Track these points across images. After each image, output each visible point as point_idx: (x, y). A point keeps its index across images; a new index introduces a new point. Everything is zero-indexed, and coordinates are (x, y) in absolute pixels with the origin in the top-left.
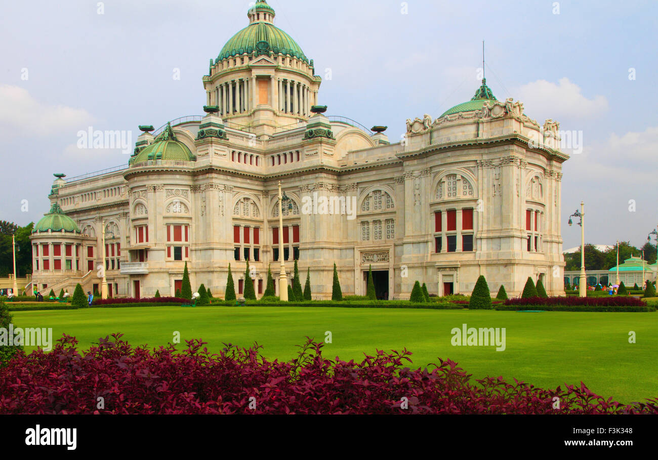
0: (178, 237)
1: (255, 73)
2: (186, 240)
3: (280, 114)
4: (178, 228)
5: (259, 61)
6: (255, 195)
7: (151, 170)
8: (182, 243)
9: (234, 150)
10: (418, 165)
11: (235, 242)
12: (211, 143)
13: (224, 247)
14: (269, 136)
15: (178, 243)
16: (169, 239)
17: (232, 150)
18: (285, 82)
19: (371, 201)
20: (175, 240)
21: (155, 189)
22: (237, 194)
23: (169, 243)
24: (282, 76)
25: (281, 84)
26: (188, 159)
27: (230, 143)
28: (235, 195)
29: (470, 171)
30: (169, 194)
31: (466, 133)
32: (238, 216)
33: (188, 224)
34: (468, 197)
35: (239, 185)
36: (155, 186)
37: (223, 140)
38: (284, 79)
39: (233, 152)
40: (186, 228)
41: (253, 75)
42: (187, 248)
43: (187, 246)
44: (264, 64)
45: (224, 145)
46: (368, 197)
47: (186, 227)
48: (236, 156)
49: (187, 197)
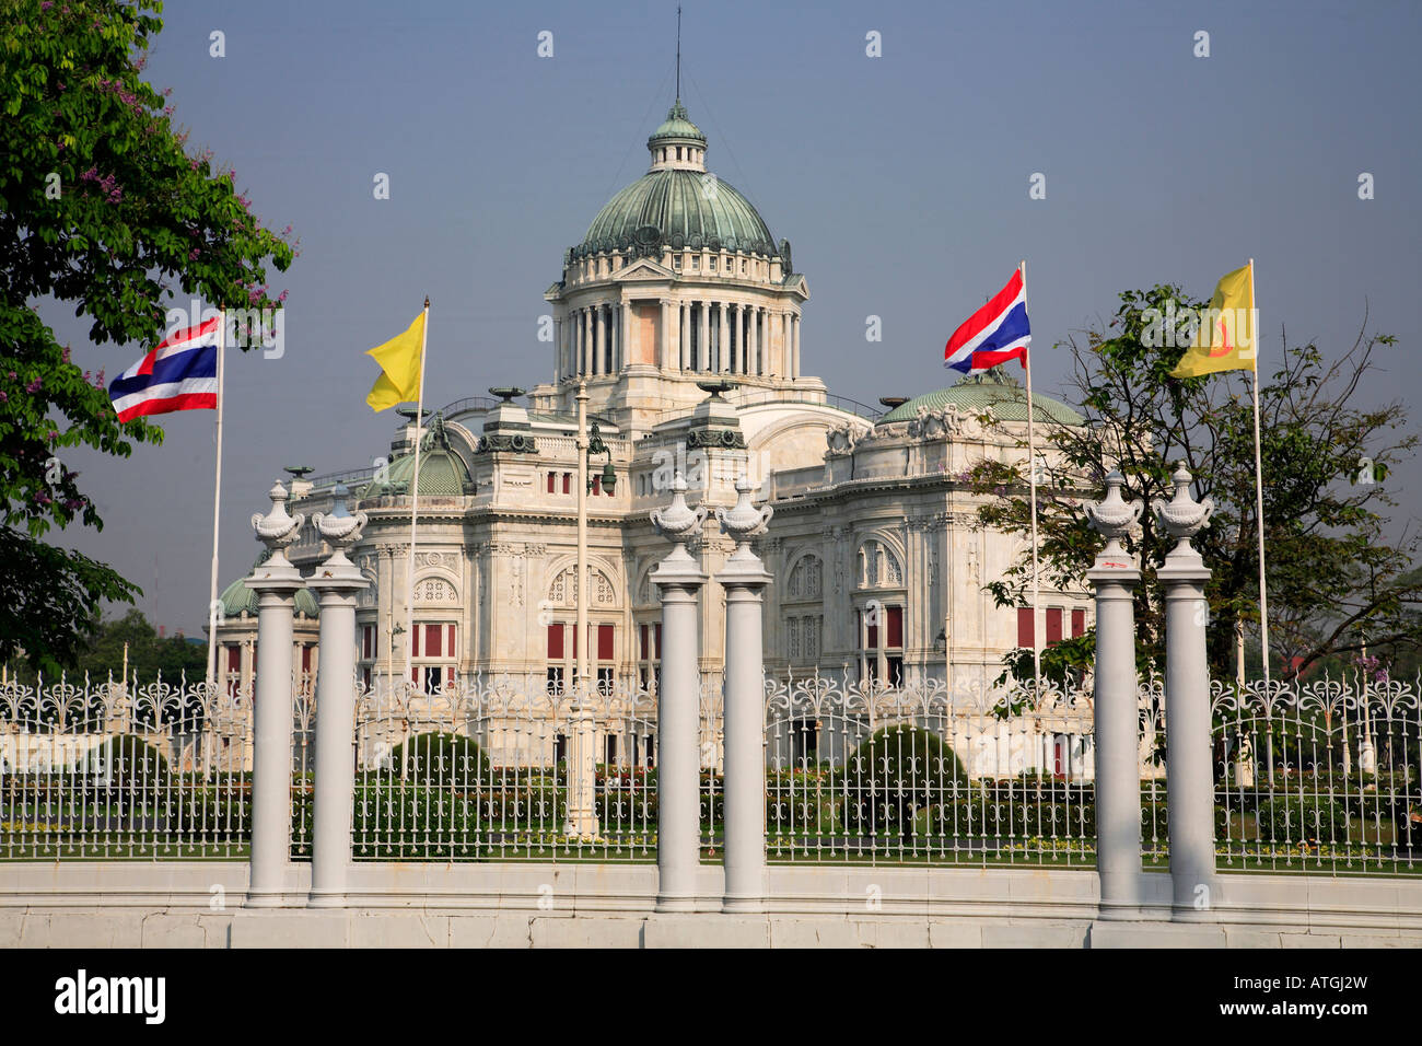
0: (434, 649)
1: (629, 294)
2: (451, 653)
3: (683, 378)
4: (434, 630)
5: (635, 271)
6: (604, 557)
7: (384, 517)
8: (443, 660)
9: (553, 470)
10: (837, 515)
11: (550, 656)
12: (498, 463)
13: (521, 668)
14: (643, 431)
15: (434, 660)
16: (415, 653)
17: (546, 470)
18: (696, 307)
19: (802, 576)
20: (428, 653)
21: (391, 554)
22: (557, 558)
23: (416, 659)
24: (689, 295)
25: (687, 312)
26: (461, 492)
27: (542, 459)
28: (552, 562)
29: (896, 535)
30: (419, 562)
31: (890, 465)
32: (561, 604)
33: (456, 622)
34: (895, 585)
35: (562, 540)
36: (391, 547)
37: (523, 455)
38: (693, 302)
39: (552, 475)
40: (452, 629)
41: (623, 298)
42: (451, 670)
43: (452, 666)
44: (646, 276)
45: (528, 463)
46: (796, 568)
47: (450, 626)
48: (559, 481)
49: (454, 567)
